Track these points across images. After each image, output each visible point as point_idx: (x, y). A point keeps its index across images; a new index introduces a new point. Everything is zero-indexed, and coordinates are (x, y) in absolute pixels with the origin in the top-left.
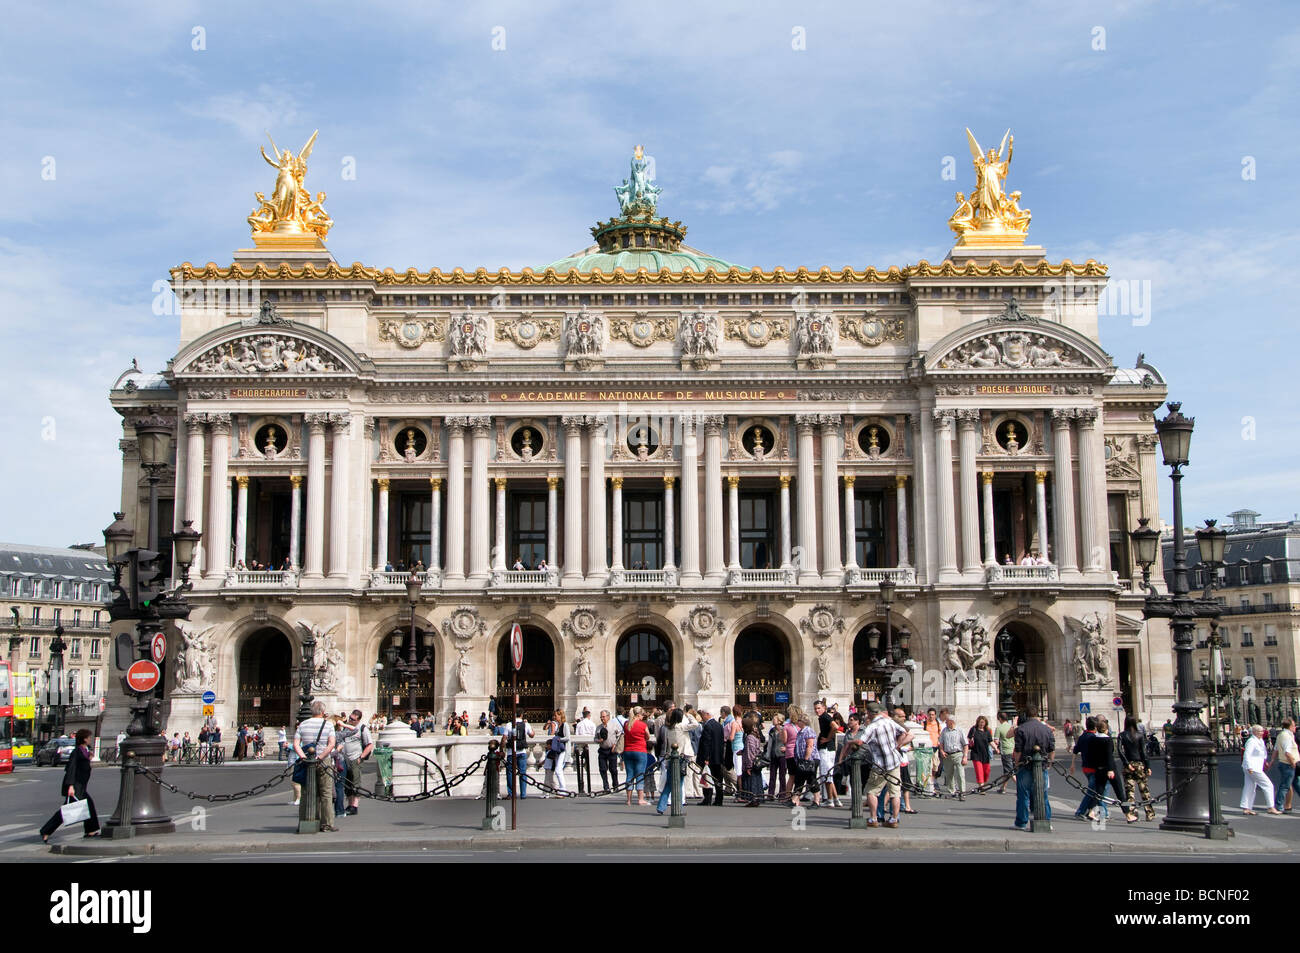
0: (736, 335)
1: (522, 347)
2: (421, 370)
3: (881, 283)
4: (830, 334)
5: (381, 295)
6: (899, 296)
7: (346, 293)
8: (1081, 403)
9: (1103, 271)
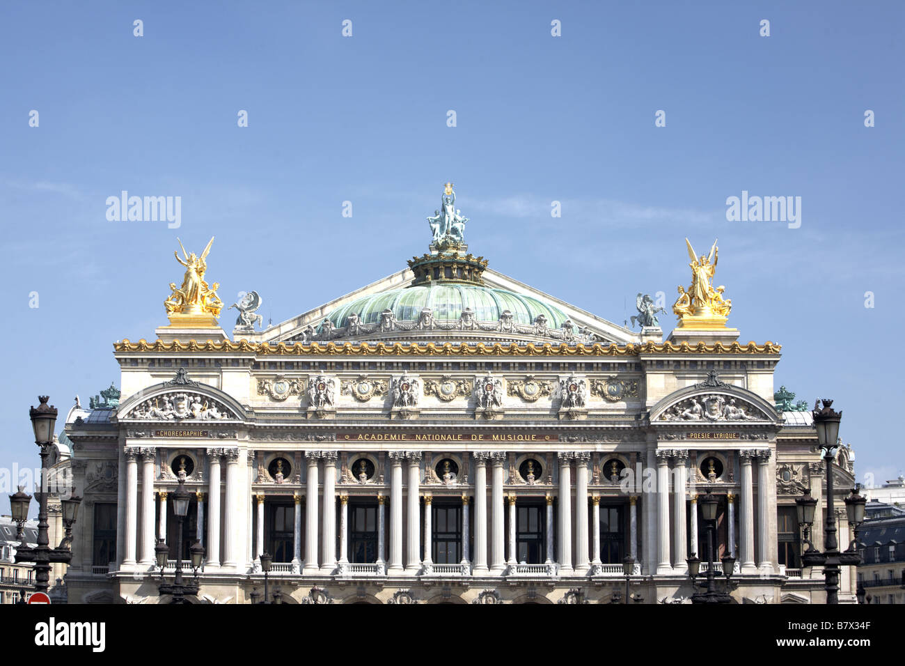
0: (515, 392)
1: (360, 400)
2: (288, 418)
3: (620, 356)
4: (583, 393)
5: (259, 362)
6: (633, 365)
7: (235, 362)
8: (759, 446)
9: (777, 350)
